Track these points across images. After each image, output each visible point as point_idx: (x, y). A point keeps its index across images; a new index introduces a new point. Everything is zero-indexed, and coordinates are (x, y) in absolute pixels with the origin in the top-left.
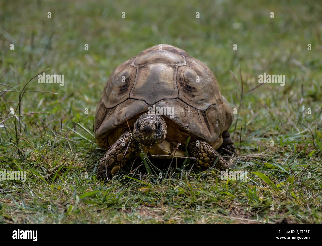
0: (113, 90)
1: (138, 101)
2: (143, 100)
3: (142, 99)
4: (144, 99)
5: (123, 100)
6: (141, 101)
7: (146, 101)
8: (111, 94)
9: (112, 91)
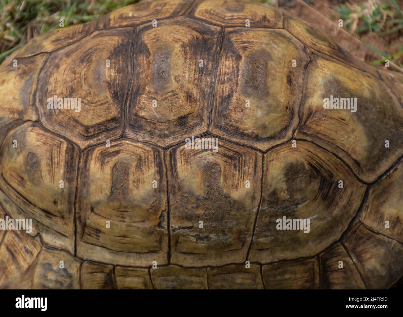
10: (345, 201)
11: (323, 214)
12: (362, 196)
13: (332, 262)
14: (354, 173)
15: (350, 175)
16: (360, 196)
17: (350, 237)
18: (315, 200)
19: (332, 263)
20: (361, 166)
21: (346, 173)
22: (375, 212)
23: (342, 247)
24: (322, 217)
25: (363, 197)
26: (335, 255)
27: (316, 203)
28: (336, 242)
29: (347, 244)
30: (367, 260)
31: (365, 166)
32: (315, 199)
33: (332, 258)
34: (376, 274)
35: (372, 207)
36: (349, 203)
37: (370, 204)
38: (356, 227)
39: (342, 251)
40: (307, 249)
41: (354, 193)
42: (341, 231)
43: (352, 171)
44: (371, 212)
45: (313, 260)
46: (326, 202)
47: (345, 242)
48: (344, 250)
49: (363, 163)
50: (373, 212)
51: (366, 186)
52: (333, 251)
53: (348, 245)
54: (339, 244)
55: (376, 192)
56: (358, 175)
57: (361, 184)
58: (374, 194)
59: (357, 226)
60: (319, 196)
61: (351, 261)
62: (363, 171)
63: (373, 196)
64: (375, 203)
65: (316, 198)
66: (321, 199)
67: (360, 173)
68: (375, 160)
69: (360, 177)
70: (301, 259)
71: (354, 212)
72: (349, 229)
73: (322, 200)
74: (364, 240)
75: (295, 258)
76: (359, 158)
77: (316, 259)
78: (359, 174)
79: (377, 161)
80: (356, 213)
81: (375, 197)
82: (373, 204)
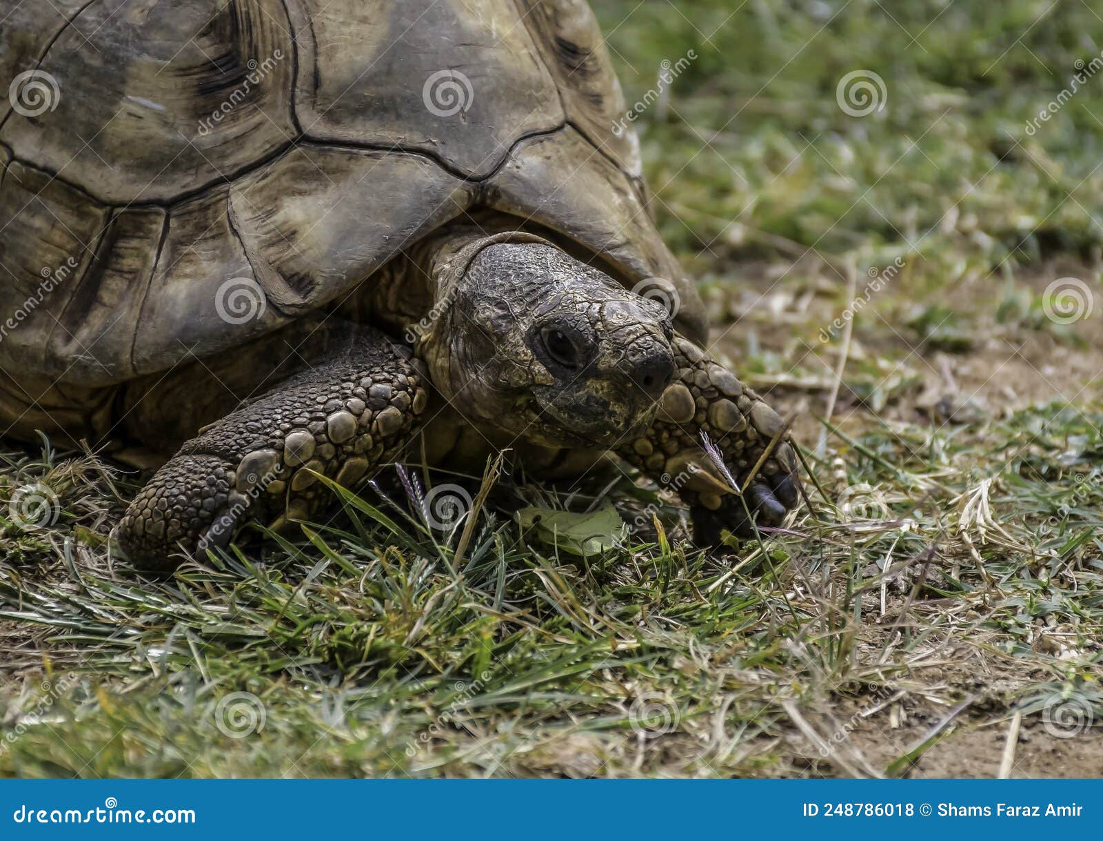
0: (127, 89)
1: (386, 157)
2: (420, 151)
3: (409, 145)
4: (427, 146)
5: (251, 152)
6: (412, 160)
7: (440, 152)
8: (119, 113)
9: (121, 94)
10: (235, 130)
11: (175, 117)
12: (272, 146)
13: (128, 245)
14: (293, 91)
15: (285, 87)
16: (267, 142)
17: (190, 213)
18: (182, 73)
19: (126, 248)
20: (318, 92)
21: (282, 80)
22: (270, 197)
23: (162, 220)
24: (171, 120)
25: (273, 149)
26: (141, 234)
27: (179, 81)
28: (159, 202)
29: (173, 223)
30: (178, 277)
31: (327, 98)
32: (184, 71)
33: (133, 237)
34: (167, 309)
35: (272, 182)
36: (240, 140)
37: (274, 175)
38: (214, 200)
39: (157, 230)
40: (102, 176)
41: (263, 129)
42: (184, 187)
43: (294, 85)
44: (261, 190)
45: (100, 212)
46: (201, 101)
47: (175, 216)
48: (161, 229)
49: (327, 87)
50: (265, 193)
51: (296, 133)
52: (144, 220)
53: (176, 225)
54: (163, 210)
55: (302, 162)
56: (297, 101)
57: (289, 122)
58: (296, 163)
59: (219, 197)
60: (194, 74)
61: (155, 259)
62: (314, 102)
63: (292, 164)
64: (285, 182)
65: (187, 72)
66: (196, 83)
67: (306, 101)
68: (354, 105)
69: (299, 108)
70: (80, 193)
71: (235, 165)
72: (201, 192)
73: (196, 89)
74: (208, 235)
75: (70, 178)
76: (327, 73)
77: (105, 215)
78: (302, 102)
79: (357, 110)
80: (236, 169)
81: (293, 170)
82: (278, 178)
